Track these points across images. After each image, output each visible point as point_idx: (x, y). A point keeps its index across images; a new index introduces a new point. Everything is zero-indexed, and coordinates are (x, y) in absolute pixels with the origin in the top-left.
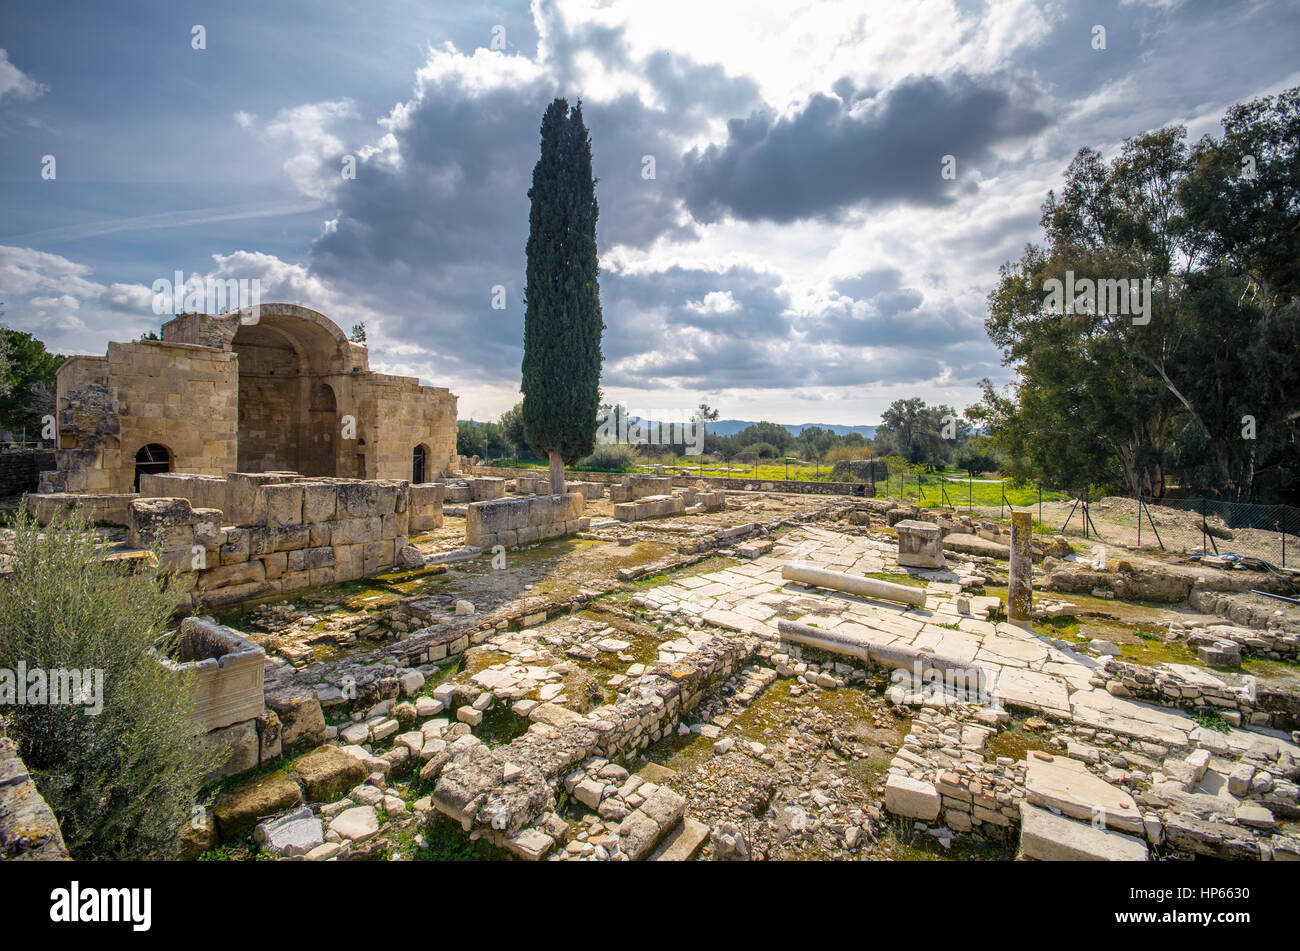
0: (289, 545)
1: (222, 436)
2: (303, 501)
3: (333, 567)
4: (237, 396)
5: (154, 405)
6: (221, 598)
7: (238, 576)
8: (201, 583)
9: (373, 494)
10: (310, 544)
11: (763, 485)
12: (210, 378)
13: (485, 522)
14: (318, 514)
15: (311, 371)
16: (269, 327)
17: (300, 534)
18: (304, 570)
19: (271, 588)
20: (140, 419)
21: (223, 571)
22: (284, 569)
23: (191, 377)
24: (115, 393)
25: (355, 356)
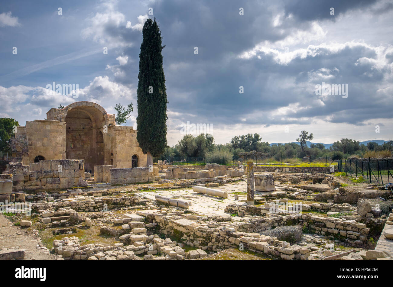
0: (47, 176)
1: (60, 153)
2: (51, 164)
3: (59, 184)
4: (65, 138)
5: (40, 142)
6: (29, 189)
7: (33, 184)
8: (25, 184)
9: (72, 163)
10: (53, 177)
11: (284, 169)
12: (57, 132)
13: (112, 175)
14: (55, 168)
15: (96, 126)
16: (81, 110)
17: (50, 173)
18: (51, 184)
19: (42, 188)
20: (36, 147)
21: (30, 182)
22: (46, 183)
23: (50, 132)
24: (28, 138)
25: (110, 119)
